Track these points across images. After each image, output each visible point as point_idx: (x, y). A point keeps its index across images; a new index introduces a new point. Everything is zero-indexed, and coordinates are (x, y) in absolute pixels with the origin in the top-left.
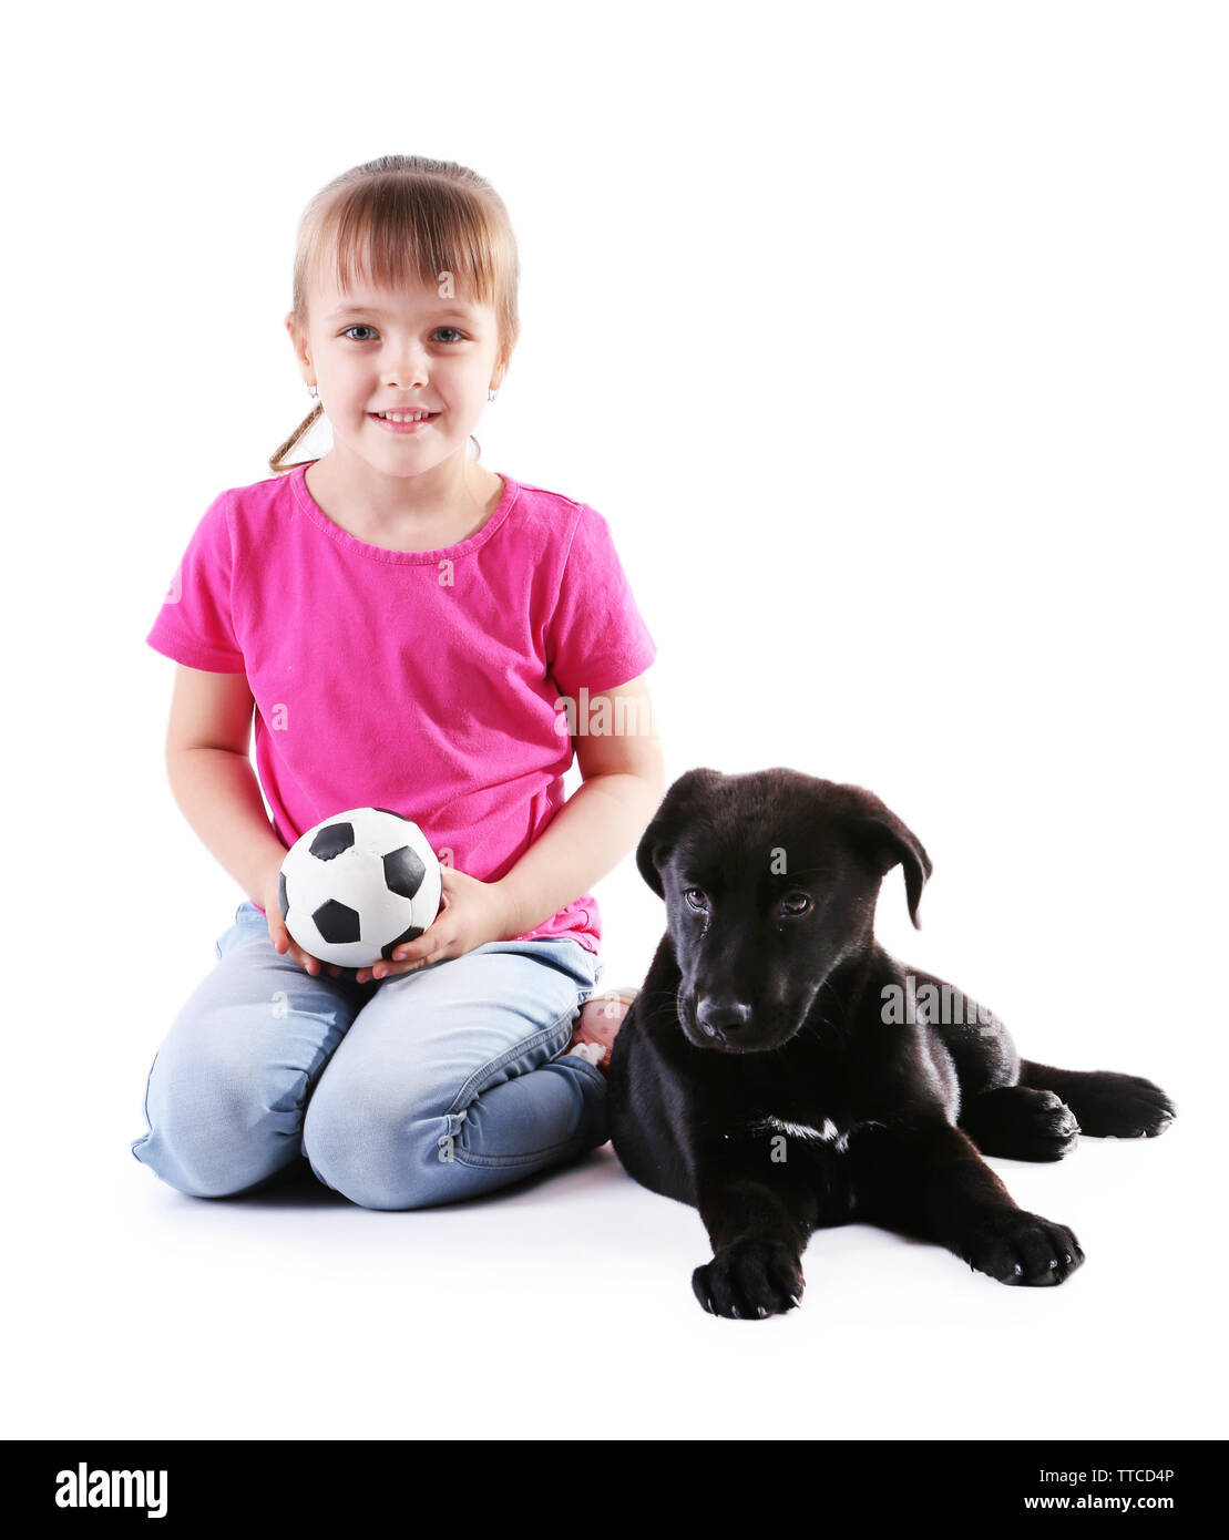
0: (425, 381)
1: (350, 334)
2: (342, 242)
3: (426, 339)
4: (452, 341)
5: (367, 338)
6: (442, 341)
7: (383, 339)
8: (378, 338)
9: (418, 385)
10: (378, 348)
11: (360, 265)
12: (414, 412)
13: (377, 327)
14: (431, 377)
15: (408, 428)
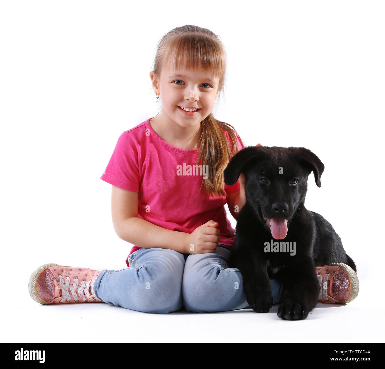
0: (198, 99)
1: (175, 82)
2: (178, 55)
3: (199, 86)
4: (206, 87)
5: (180, 84)
6: (203, 87)
7: (186, 85)
8: (184, 84)
9: (196, 101)
10: (184, 88)
11: (182, 62)
12: (193, 108)
13: (185, 81)
14: (200, 98)
15: (190, 113)
